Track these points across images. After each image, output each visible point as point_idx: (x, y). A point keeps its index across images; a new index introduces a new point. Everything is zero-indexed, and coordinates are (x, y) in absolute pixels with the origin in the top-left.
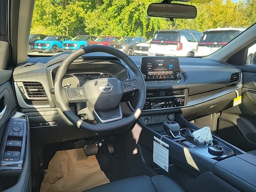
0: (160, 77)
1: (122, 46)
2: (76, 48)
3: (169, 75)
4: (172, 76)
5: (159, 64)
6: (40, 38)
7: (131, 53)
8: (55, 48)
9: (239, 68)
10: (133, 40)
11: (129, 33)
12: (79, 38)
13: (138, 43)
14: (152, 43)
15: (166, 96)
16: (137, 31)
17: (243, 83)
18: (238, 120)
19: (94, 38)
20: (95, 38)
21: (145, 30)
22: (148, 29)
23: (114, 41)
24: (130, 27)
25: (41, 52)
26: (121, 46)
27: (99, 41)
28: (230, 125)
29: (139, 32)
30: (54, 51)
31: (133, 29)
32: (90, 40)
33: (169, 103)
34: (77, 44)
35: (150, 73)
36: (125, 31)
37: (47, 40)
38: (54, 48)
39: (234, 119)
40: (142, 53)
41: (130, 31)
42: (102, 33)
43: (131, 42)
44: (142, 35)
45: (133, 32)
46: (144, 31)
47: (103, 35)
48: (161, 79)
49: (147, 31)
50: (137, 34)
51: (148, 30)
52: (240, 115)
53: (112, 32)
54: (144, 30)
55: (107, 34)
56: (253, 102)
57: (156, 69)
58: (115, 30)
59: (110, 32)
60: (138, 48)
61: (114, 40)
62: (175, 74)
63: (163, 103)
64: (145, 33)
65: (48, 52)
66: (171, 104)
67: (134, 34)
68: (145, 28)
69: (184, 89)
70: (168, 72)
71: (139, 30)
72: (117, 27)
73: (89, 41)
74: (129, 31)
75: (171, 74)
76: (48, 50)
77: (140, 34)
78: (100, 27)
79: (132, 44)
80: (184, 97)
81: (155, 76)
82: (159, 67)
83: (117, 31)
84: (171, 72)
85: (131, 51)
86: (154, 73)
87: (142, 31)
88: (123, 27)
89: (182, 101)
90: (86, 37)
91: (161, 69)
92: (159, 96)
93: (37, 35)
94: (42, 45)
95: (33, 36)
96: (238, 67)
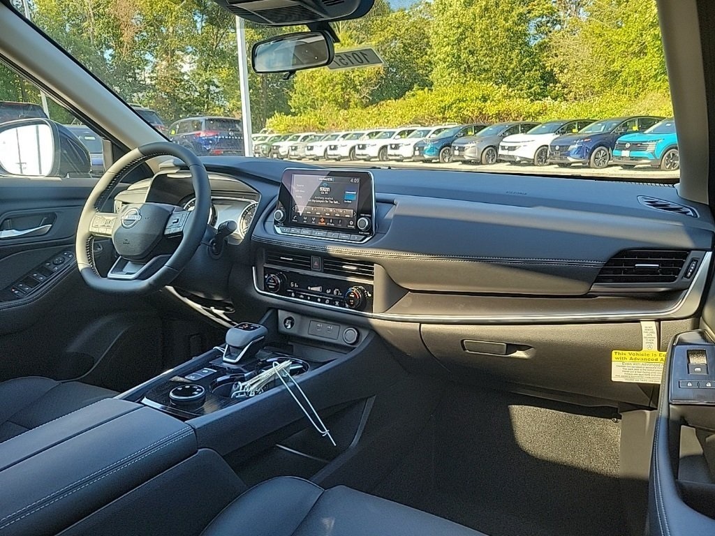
0: (321, 222)
3: (342, 218)
4: (351, 223)
5: (321, 189)
6: (639, 128)
8: (673, 155)
15: (324, 271)
25: (630, 167)
30: (667, 164)
33: (332, 293)
37: (654, 132)
38: (669, 154)
57: (314, 201)
63: (318, 289)
65: (648, 168)
66: (337, 297)
69: (373, 263)
70: (341, 211)
75: (348, 216)
76: (649, 161)
80: (373, 286)
81: (310, 217)
82: (321, 195)
84: (349, 213)
89: (356, 294)
91: (324, 200)
93: (632, 120)
94: (636, 146)
95: (619, 122)
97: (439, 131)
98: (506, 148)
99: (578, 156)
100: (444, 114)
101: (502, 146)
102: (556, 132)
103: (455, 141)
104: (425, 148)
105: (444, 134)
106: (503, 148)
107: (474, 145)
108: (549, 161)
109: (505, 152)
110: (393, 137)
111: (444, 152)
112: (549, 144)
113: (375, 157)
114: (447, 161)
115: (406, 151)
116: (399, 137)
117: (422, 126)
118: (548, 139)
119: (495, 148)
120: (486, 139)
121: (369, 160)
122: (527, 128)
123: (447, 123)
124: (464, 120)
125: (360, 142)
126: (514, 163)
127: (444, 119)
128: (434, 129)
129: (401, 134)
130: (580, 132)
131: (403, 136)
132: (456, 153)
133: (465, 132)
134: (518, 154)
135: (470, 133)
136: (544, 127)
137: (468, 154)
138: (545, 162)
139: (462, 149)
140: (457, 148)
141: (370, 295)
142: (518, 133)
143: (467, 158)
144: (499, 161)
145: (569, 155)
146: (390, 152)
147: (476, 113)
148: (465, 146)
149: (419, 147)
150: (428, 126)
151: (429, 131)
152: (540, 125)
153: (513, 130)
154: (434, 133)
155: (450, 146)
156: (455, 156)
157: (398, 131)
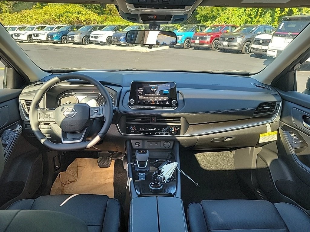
0: (152, 103)
1: (238, 38)
2: (181, 41)
4: (167, 102)
5: (151, 89)
7: (247, 48)
10: (253, 29)
11: (253, 19)
12: (185, 28)
13: (261, 34)
14: (274, 35)
15: (157, 122)
16: (265, 16)
19: (204, 28)
20: (206, 27)
21: (278, 14)
22: (283, 12)
23: (228, 31)
24: (255, 11)
26: (235, 38)
27: (209, 31)
29: (269, 17)
31: (260, 13)
32: (198, 30)
33: (161, 130)
34: (181, 36)
35: (141, 98)
36: (248, 17)
40: (262, 48)
41: (255, 17)
42: (217, 20)
43: (251, 32)
44: (273, 21)
45: (260, 18)
46: (277, 16)
47: (218, 22)
48: (154, 104)
49: (280, 15)
50: (265, 20)
51: (282, 14)
52: (278, 155)
53: (230, 18)
54: (276, 14)
55: (223, 21)
57: (148, 94)
58: (234, 16)
59: (228, 18)
60: (257, 42)
61: (228, 29)
62: (170, 100)
63: (154, 129)
64: (277, 19)
66: (164, 131)
67: (261, 20)
68: (278, 11)
69: (180, 117)
71: (269, 14)
72: (238, 11)
73: (197, 32)
74: (253, 16)
75: (166, 100)
77: (270, 19)
78: (215, 12)
79: (253, 35)
80: (180, 125)
81: (147, 101)
82: (152, 92)
83: (237, 17)
84: (166, 98)
85: (249, 45)
86: (146, 98)
87: (272, 16)
88: (246, 12)
89: (174, 130)
90: (194, 27)
91: (154, 94)
92: (150, 122)
97: (58, 28)
98: (94, 37)
99: (124, 41)
100: (59, 19)
101: (91, 36)
102: (113, 30)
103: (69, 33)
104: (54, 36)
105: (62, 29)
106: (92, 37)
107: (78, 35)
108: (113, 43)
109: (93, 39)
110: (34, 30)
111: (63, 38)
112: (112, 36)
113: (25, 40)
114: (65, 42)
115: (43, 38)
116: (37, 30)
117: (48, 24)
118: (111, 33)
119: (88, 37)
120: (84, 33)
121: (22, 42)
122: (101, 28)
123: (62, 24)
124: (70, 23)
125: (15, 32)
126: (98, 44)
127: (60, 22)
128: (56, 26)
129: (38, 28)
130: (123, 31)
131: (39, 30)
132: (70, 39)
133: (72, 28)
134: (99, 40)
135: (74, 29)
136: (108, 28)
137: (76, 40)
138: (111, 44)
139: (73, 37)
140: (70, 37)
141: (179, 129)
142: (97, 30)
143: (76, 42)
144: (90, 43)
145: (120, 40)
146: (34, 38)
147: (76, 19)
148: (74, 35)
149: (50, 36)
150: (52, 25)
151: (53, 28)
152: (106, 27)
153: (94, 29)
154: (56, 29)
155: (67, 36)
156: (69, 40)
157: (36, 27)
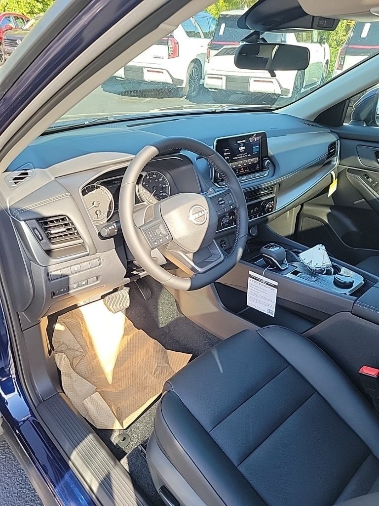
0: (241, 170)
3: (254, 165)
4: (258, 165)
5: (240, 149)
9: (335, 132)
15: (250, 200)
17: (340, 159)
18: (329, 215)
28: (319, 224)
39: (323, 214)
48: (243, 173)
52: (331, 207)
56: (354, 187)
57: (236, 158)
62: (261, 162)
66: (257, 212)
70: (252, 160)
75: (256, 162)
82: (240, 153)
84: (256, 160)
86: (233, 165)
89: (272, 205)
91: (242, 155)
96: (333, 130)
